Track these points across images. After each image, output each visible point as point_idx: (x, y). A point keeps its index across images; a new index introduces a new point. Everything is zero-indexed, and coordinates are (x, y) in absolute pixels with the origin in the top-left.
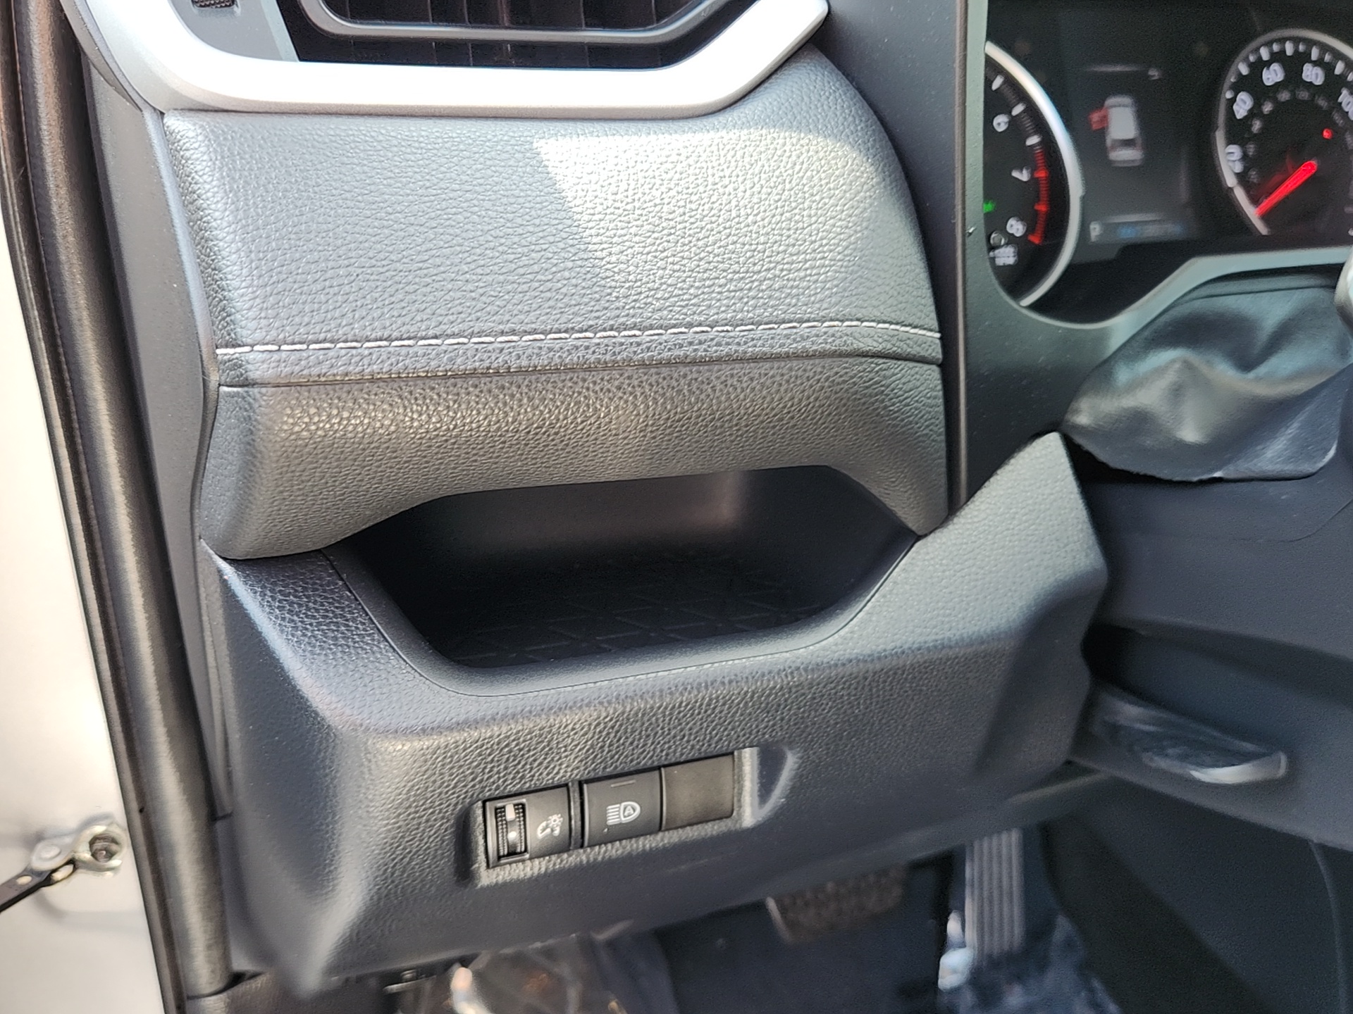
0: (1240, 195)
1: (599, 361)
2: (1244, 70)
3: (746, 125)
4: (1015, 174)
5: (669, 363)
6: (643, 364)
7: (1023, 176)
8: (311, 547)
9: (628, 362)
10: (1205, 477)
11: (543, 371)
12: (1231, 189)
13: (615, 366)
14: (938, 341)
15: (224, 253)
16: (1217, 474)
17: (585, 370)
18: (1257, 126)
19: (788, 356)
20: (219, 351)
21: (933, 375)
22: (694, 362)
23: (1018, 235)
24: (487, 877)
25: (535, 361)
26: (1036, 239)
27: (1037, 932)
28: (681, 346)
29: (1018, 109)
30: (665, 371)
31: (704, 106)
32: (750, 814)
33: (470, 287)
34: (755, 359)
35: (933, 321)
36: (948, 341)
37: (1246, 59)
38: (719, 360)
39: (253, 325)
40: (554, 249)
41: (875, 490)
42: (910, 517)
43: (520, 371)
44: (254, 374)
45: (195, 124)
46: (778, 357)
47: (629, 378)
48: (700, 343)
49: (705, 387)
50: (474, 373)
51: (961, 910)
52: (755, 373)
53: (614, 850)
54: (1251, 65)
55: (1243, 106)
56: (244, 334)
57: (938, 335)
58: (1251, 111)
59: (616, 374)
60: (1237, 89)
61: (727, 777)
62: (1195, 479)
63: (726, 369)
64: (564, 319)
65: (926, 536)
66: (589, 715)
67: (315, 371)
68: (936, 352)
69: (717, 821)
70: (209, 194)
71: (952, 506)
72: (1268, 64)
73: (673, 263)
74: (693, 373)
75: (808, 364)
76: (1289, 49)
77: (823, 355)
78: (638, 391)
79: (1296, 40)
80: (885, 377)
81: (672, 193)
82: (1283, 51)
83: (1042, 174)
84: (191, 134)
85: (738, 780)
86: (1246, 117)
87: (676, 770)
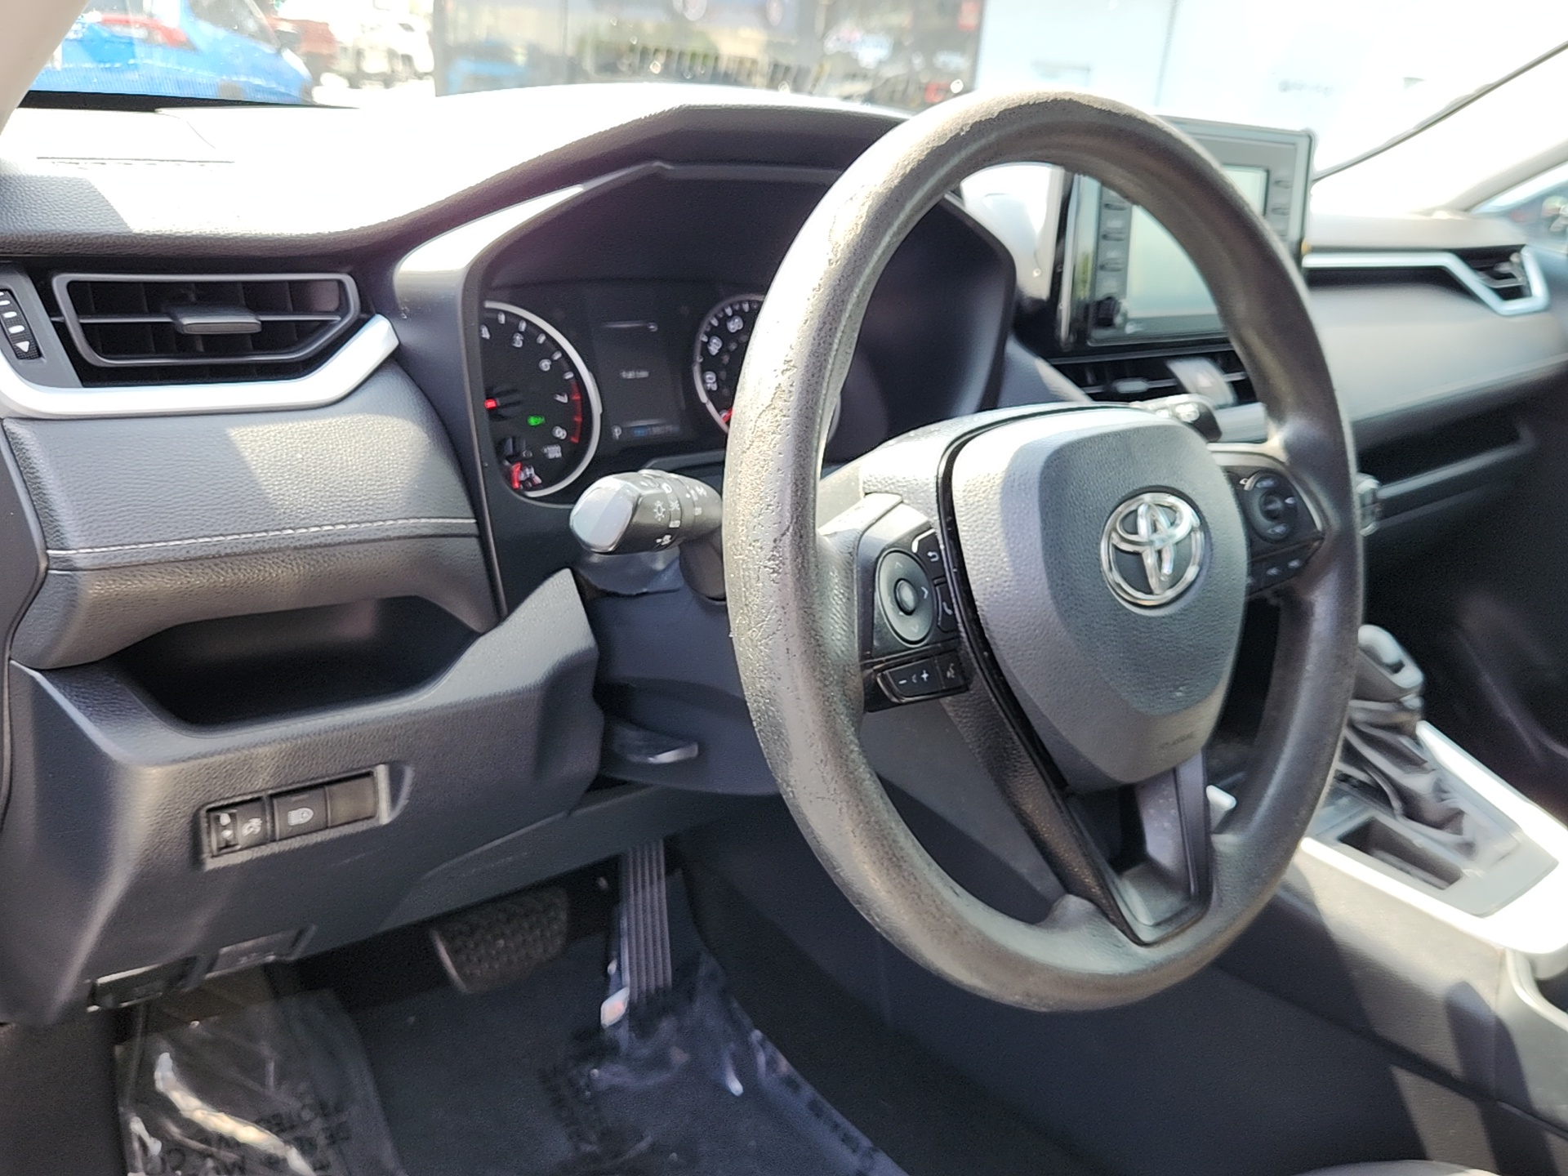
0: (711, 408)
1: (271, 548)
2: (715, 322)
3: (350, 413)
4: (559, 398)
5: (311, 547)
6: (296, 548)
7: (564, 399)
8: (94, 659)
9: (288, 547)
10: (640, 592)
11: (239, 555)
12: (704, 404)
13: (280, 550)
14: (475, 525)
15: (57, 502)
16: (645, 590)
17: (263, 553)
18: (726, 359)
19: (380, 540)
20: (50, 552)
21: (474, 543)
22: (326, 546)
23: (563, 438)
24: (211, 864)
25: (235, 550)
26: (575, 440)
27: (684, 969)
28: (317, 538)
29: (557, 356)
30: (309, 551)
31: (324, 402)
32: (385, 816)
33: (195, 513)
34: (359, 542)
35: (470, 513)
36: (480, 524)
37: (716, 316)
38: (339, 544)
39: (77, 539)
40: (242, 489)
41: (448, 609)
42: (473, 624)
43: (227, 555)
44: (80, 565)
45: (29, 430)
46: (374, 541)
47: (289, 556)
48: (329, 535)
49: (332, 558)
50: (200, 558)
51: (619, 957)
52: (361, 550)
53: (296, 843)
54: (719, 320)
55: (715, 347)
56: (71, 544)
57: (473, 521)
58: (720, 350)
59: (280, 554)
60: (709, 335)
61: (369, 792)
62: (634, 593)
63: (345, 548)
64: (249, 527)
65: (483, 634)
66: (275, 747)
67: (114, 561)
68: (475, 530)
69: (366, 821)
70: (45, 470)
71: (498, 617)
72: (730, 318)
73: (311, 494)
74: (325, 551)
75: (391, 543)
76: (746, 307)
77: (399, 538)
78: (294, 563)
79: (750, 302)
80: (439, 547)
81: (308, 455)
82: (741, 309)
83: (577, 397)
84: (29, 436)
85: (376, 792)
86: (717, 354)
87: (335, 788)
